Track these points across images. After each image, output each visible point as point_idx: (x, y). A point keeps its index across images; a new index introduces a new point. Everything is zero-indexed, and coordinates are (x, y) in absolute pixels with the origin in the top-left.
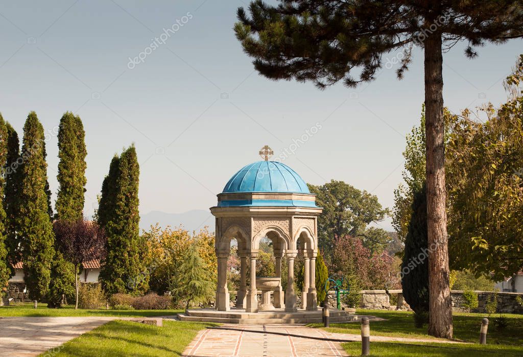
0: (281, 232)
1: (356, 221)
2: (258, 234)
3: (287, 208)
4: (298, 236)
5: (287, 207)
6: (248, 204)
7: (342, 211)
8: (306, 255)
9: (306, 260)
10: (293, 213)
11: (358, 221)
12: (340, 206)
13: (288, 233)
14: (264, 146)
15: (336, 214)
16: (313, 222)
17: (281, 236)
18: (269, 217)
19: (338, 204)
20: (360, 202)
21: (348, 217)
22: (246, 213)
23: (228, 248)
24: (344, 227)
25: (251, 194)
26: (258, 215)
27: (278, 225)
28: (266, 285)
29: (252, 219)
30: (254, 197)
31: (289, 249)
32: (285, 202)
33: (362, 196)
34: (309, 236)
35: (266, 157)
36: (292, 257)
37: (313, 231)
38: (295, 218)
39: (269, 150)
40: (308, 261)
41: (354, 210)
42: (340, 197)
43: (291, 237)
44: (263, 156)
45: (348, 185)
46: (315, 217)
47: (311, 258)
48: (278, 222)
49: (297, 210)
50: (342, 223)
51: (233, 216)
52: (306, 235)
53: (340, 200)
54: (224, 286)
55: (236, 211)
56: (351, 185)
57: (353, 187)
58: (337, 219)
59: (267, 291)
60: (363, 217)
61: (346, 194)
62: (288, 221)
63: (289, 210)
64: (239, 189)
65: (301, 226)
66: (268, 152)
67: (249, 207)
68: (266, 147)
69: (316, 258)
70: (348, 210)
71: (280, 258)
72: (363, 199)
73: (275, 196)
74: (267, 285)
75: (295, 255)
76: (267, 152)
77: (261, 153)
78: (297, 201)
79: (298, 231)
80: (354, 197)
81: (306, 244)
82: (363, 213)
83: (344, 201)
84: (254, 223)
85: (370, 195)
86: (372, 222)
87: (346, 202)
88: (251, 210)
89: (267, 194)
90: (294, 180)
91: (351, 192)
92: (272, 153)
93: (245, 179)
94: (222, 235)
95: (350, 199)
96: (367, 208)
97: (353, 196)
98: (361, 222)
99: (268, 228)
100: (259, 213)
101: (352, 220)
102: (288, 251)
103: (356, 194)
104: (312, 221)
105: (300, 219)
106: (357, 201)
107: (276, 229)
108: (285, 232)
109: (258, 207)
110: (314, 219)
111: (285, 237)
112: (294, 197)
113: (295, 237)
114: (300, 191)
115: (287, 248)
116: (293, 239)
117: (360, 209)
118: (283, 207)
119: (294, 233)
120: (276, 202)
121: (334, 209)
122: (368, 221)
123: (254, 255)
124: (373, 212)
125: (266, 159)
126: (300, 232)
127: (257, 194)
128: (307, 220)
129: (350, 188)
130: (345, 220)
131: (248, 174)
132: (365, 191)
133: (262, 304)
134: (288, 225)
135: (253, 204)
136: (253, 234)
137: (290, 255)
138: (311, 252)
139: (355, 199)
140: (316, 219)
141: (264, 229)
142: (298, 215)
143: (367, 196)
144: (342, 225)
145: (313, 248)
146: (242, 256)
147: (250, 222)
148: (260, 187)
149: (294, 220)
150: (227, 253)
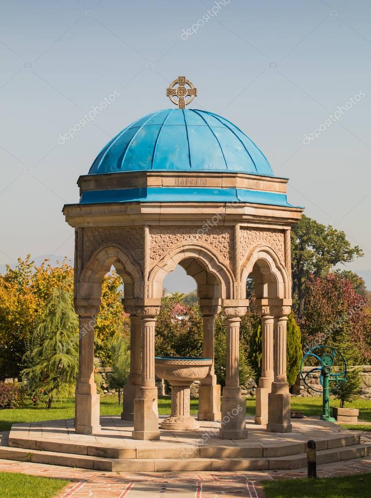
0: (211, 260)
1: (320, 261)
2: (161, 265)
3: (225, 206)
4: (249, 269)
5: (225, 204)
6: (138, 197)
7: (303, 250)
8: (266, 310)
9: (267, 321)
10: (239, 218)
11: (323, 261)
12: (300, 244)
13: (227, 262)
14: (177, 78)
15: (296, 254)
16: (282, 239)
17: (211, 269)
18: (185, 227)
19: (298, 241)
20: (325, 239)
21: (309, 257)
22: (132, 217)
23: (95, 296)
24: (305, 268)
25: (144, 175)
26: (159, 220)
27: (205, 245)
28: (179, 376)
29: (147, 230)
30: (151, 181)
31: (228, 297)
32: (221, 193)
33: (326, 232)
34: (274, 269)
35: (181, 100)
36: (236, 316)
37: (282, 258)
38: (242, 228)
39: (187, 87)
40: (270, 322)
41: (317, 249)
42: (301, 233)
43: (234, 271)
44: (176, 99)
45: (310, 219)
46: (285, 228)
47: (278, 318)
48: (205, 236)
49: (248, 210)
50: (303, 264)
51: (106, 225)
52: (268, 267)
53: (301, 237)
54: (89, 377)
55: (111, 213)
56: (313, 219)
57: (315, 221)
58: (297, 259)
59: (184, 388)
60: (328, 257)
61: (307, 229)
62: (227, 235)
63: (230, 211)
64: (119, 166)
65: (255, 248)
66: (184, 91)
67: (139, 202)
68: (182, 81)
69: (288, 316)
70: (310, 249)
71: (212, 316)
72: (328, 235)
73: (199, 179)
74: (183, 375)
75: (243, 312)
76: (182, 91)
77: (170, 92)
78: (248, 191)
79: (248, 259)
80: (317, 234)
81: (266, 287)
82: (328, 252)
83: (305, 238)
84: (150, 240)
85: (336, 231)
86: (339, 263)
87: (308, 239)
88: (144, 210)
89: (180, 174)
90: (241, 148)
91: (314, 227)
92: (194, 92)
93: (133, 144)
94: (82, 268)
95: (312, 236)
96: (333, 247)
97: (315, 232)
98: (326, 263)
99: (183, 251)
100: (162, 217)
101: (314, 261)
102: (227, 302)
103: (320, 229)
104: (280, 236)
105: (253, 233)
106: (321, 238)
107: (200, 252)
108: (221, 258)
109: (160, 204)
110: (283, 231)
111: (220, 270)
112: (240, 183)
113: (242, 270)
114: (254, 171)
115: (224, 295)
116: (238, 276)
117: (324, 248)
118: (215, 204)
119: (240, 263)
120: (199, 192)
121: (294, 248)
122: (334, 262)
123: (153, 311)
124: (339, 251)
125: (182, 106)
126: (253, 260)
127: (159, 175)
128: (269, 234)
129: (313, 222)
130: (307, 260)
131: (141, 133)
132: (330, 226)
133: (172, 416)
134: (226, 244)
135: (150, 198)
136: (149, 264)
137: (231, 311)
138: (277, 305)
139: (319, 236)
140: (289, 234)
141: (172, 254)
142: (248, 221)
143: (332, 233)
144: (303, 266)
145: (281, 296)
146: (134, 313)
147: (143, 238)
148: (165, 159)
149: (240, 234)
150: (93, 306)
